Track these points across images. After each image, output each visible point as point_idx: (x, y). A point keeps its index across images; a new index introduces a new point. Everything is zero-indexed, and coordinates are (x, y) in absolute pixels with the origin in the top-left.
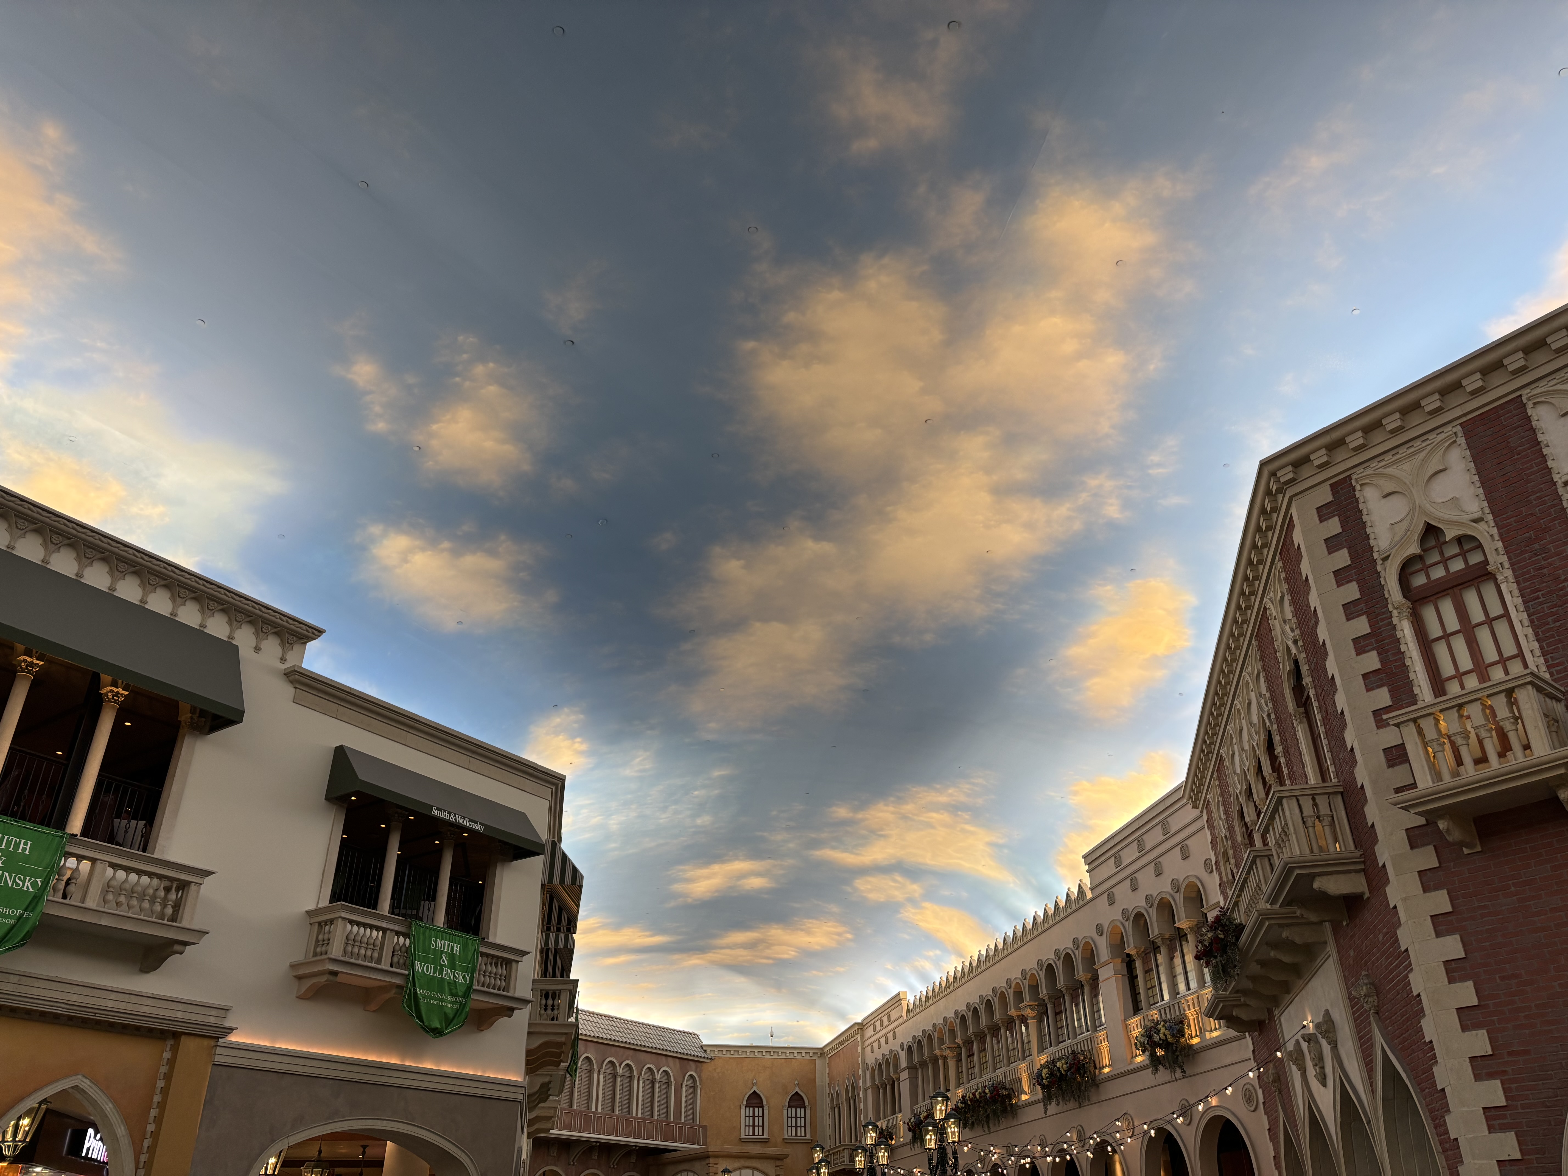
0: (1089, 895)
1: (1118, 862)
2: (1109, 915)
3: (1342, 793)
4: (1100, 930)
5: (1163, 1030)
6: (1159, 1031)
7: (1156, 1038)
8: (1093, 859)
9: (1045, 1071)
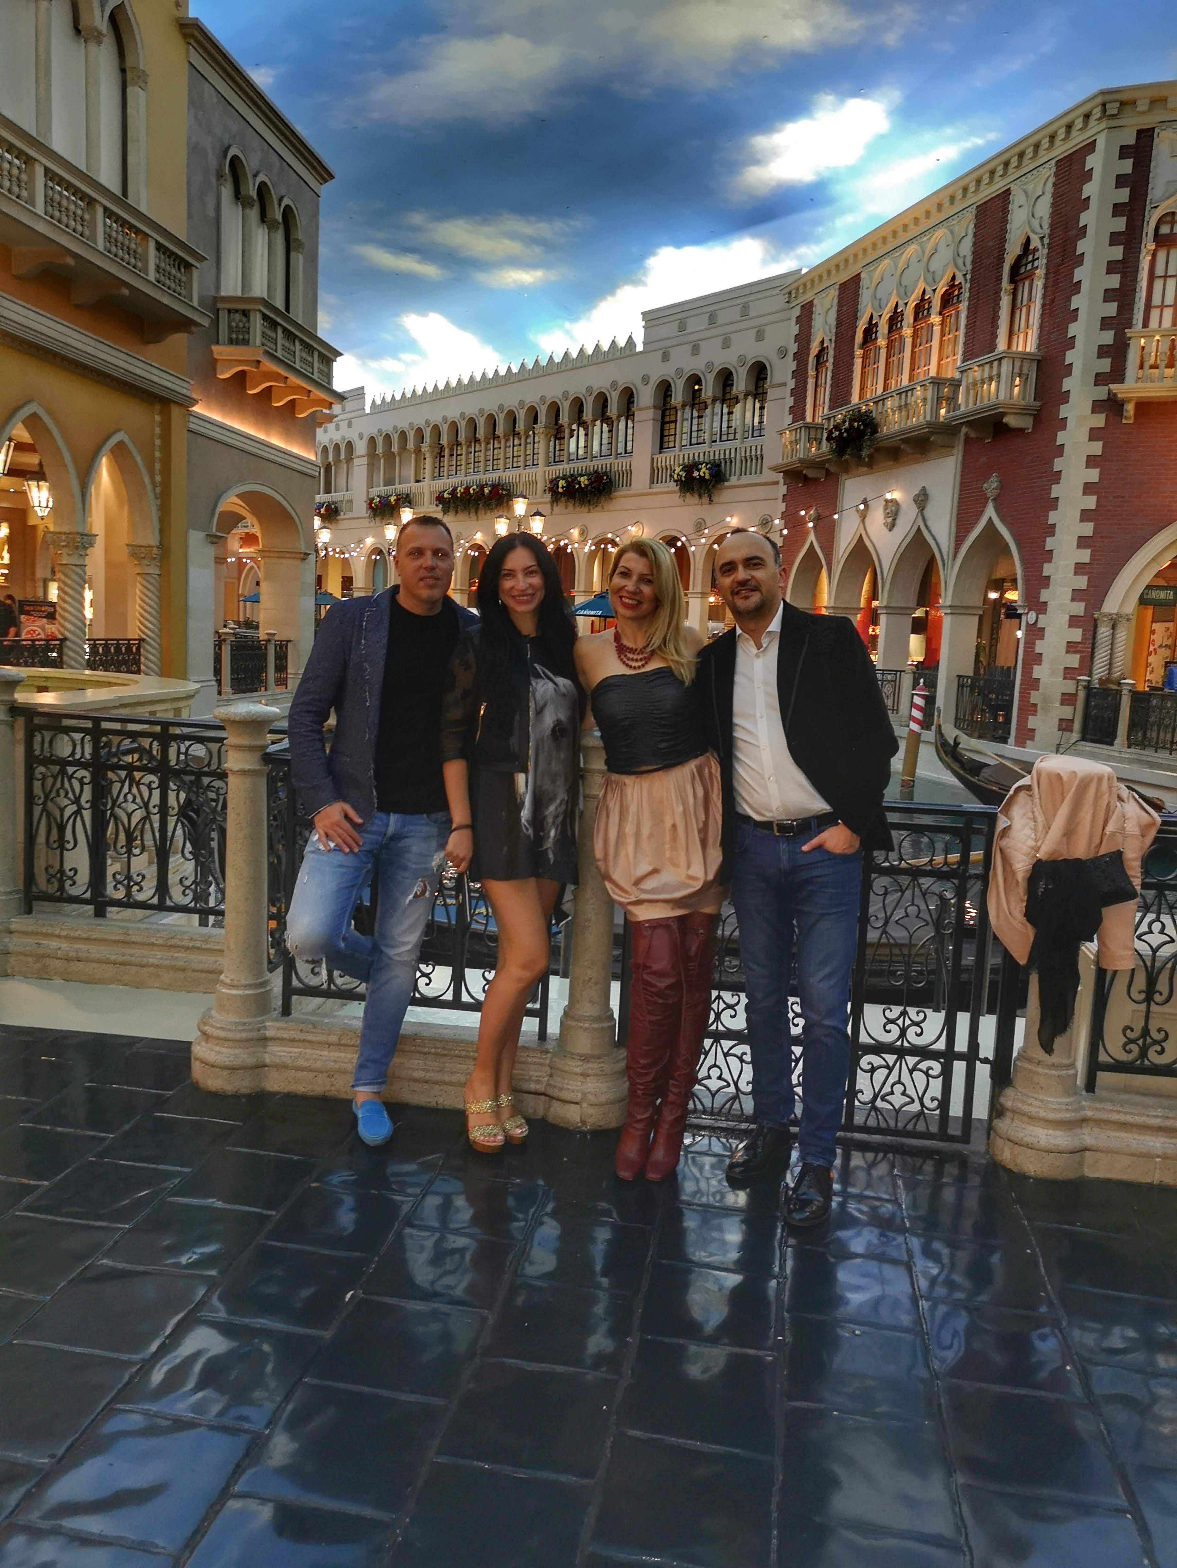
0: (640, 348)
1: (682, 327)
2: (659, 371)
3: (1039, 361)
4: (646, 380)
5: (704, 469)
6: (699, 470)
7: (696, 474)
8: (652, 318)
9: (562, 483)
